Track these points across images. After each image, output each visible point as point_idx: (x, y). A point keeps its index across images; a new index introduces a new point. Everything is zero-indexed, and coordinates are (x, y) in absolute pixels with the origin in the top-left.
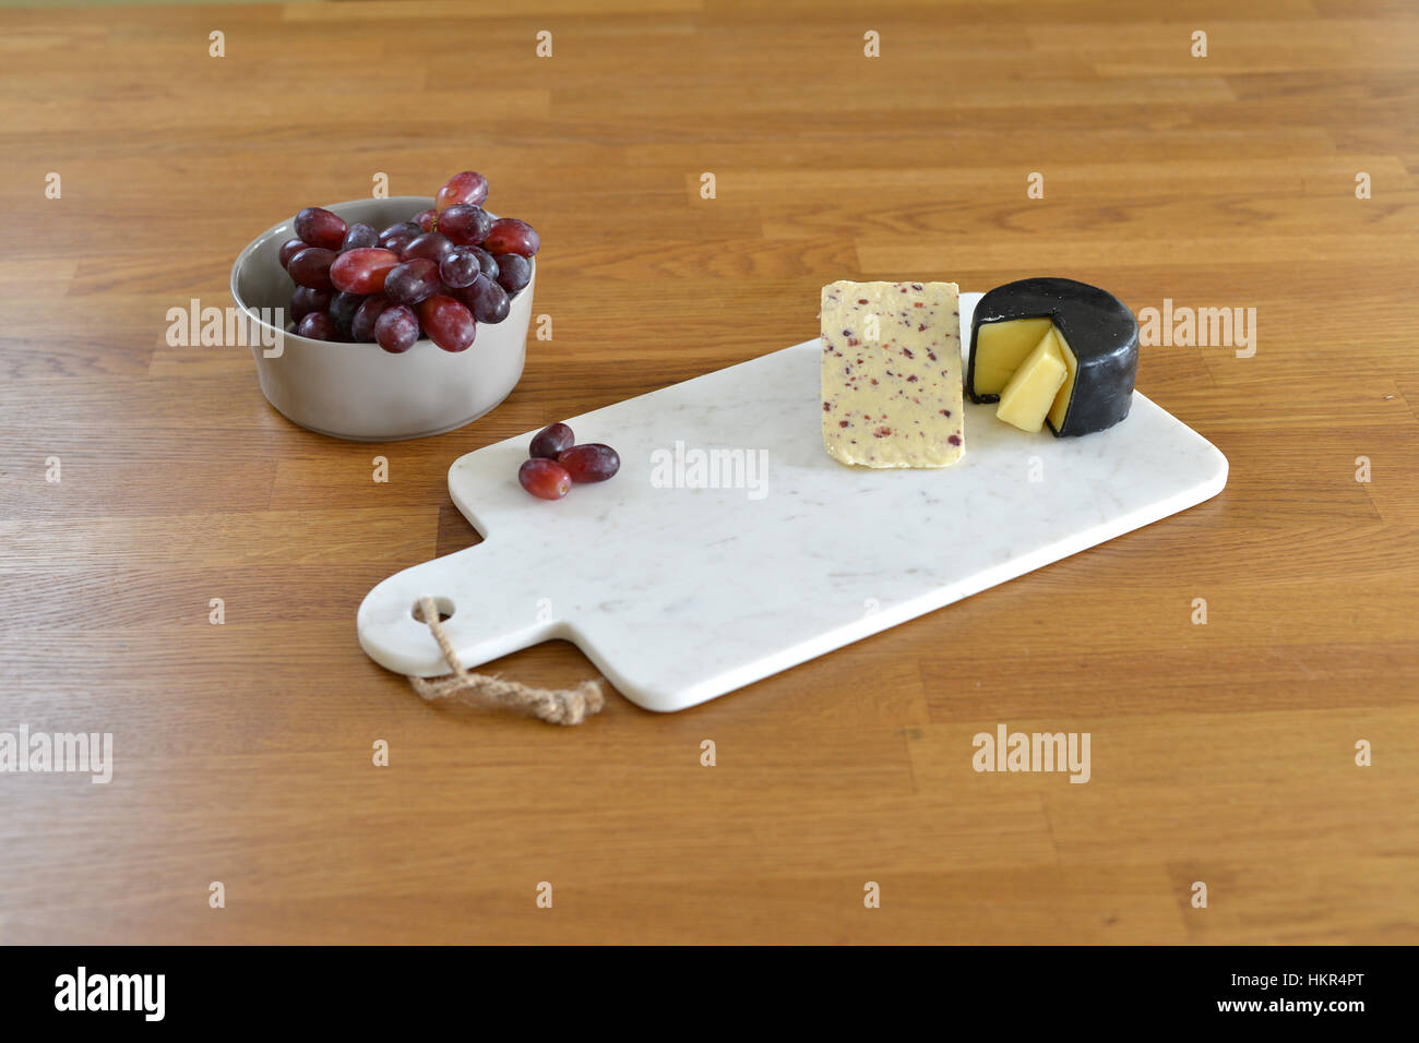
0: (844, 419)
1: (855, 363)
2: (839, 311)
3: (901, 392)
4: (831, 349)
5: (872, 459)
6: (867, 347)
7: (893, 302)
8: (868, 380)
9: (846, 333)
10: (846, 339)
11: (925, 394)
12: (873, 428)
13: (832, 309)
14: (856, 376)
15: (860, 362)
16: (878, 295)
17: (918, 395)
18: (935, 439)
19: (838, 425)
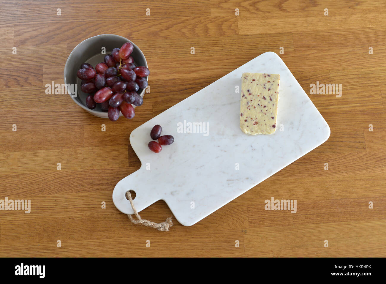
0: (246, 119)
1: (250, 101)
2: (247, 84)
3: (261, 111)
4: (244, 96)
5: (252, 131)
6: (254, 96)
7: (262, 80)
8: (253, 107)
9: (248, 91)
10: (248, 93)
11: (268, 111)
12: (254, 122)
13: (245, 82)
14: (250, 105)
15: (251, 101)
16: (258, 78)
17: (266, 112)
18: (269, 126)
19: (244, 121)
